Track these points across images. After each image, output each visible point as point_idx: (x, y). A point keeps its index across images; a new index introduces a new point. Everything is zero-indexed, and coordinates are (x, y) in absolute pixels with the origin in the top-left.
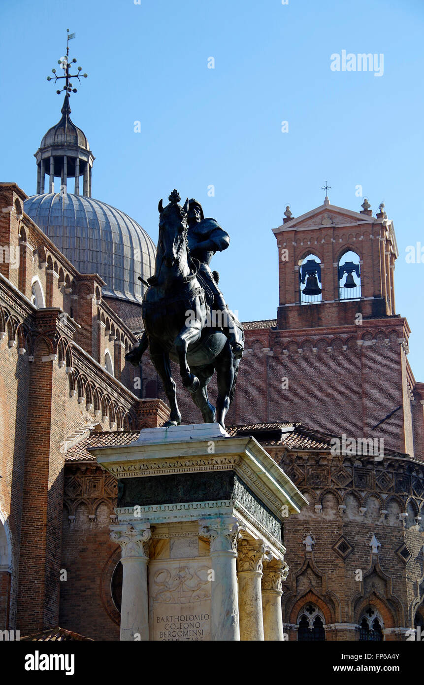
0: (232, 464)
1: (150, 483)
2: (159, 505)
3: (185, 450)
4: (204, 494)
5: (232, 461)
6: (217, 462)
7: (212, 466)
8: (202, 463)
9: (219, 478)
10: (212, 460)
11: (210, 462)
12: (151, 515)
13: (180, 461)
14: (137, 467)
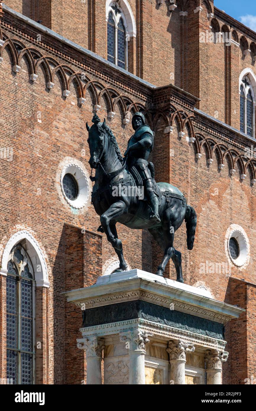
0: (137, 296)
1: (97, 312)
2: (101, 325)
3: (110, 289)
4: (124, 316)
5: (137, 294)
6: (129, 296)
7: (127, 298)
8: (121, 297)
9: (132, 305)
10: (126, 294)
11: (125, 295)
12: (98, 331)
13: (110, 296)
14: (89, 302)
